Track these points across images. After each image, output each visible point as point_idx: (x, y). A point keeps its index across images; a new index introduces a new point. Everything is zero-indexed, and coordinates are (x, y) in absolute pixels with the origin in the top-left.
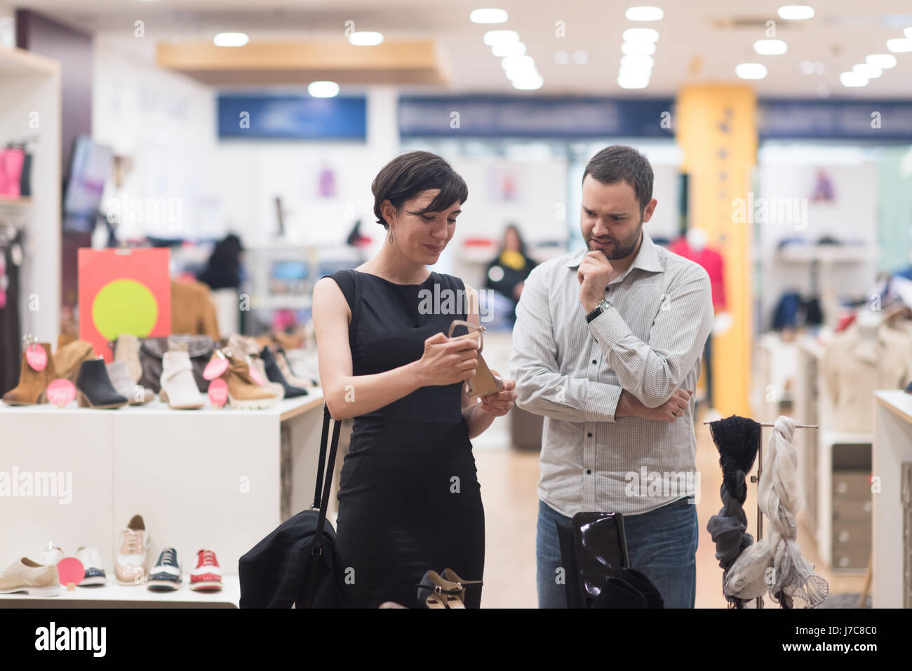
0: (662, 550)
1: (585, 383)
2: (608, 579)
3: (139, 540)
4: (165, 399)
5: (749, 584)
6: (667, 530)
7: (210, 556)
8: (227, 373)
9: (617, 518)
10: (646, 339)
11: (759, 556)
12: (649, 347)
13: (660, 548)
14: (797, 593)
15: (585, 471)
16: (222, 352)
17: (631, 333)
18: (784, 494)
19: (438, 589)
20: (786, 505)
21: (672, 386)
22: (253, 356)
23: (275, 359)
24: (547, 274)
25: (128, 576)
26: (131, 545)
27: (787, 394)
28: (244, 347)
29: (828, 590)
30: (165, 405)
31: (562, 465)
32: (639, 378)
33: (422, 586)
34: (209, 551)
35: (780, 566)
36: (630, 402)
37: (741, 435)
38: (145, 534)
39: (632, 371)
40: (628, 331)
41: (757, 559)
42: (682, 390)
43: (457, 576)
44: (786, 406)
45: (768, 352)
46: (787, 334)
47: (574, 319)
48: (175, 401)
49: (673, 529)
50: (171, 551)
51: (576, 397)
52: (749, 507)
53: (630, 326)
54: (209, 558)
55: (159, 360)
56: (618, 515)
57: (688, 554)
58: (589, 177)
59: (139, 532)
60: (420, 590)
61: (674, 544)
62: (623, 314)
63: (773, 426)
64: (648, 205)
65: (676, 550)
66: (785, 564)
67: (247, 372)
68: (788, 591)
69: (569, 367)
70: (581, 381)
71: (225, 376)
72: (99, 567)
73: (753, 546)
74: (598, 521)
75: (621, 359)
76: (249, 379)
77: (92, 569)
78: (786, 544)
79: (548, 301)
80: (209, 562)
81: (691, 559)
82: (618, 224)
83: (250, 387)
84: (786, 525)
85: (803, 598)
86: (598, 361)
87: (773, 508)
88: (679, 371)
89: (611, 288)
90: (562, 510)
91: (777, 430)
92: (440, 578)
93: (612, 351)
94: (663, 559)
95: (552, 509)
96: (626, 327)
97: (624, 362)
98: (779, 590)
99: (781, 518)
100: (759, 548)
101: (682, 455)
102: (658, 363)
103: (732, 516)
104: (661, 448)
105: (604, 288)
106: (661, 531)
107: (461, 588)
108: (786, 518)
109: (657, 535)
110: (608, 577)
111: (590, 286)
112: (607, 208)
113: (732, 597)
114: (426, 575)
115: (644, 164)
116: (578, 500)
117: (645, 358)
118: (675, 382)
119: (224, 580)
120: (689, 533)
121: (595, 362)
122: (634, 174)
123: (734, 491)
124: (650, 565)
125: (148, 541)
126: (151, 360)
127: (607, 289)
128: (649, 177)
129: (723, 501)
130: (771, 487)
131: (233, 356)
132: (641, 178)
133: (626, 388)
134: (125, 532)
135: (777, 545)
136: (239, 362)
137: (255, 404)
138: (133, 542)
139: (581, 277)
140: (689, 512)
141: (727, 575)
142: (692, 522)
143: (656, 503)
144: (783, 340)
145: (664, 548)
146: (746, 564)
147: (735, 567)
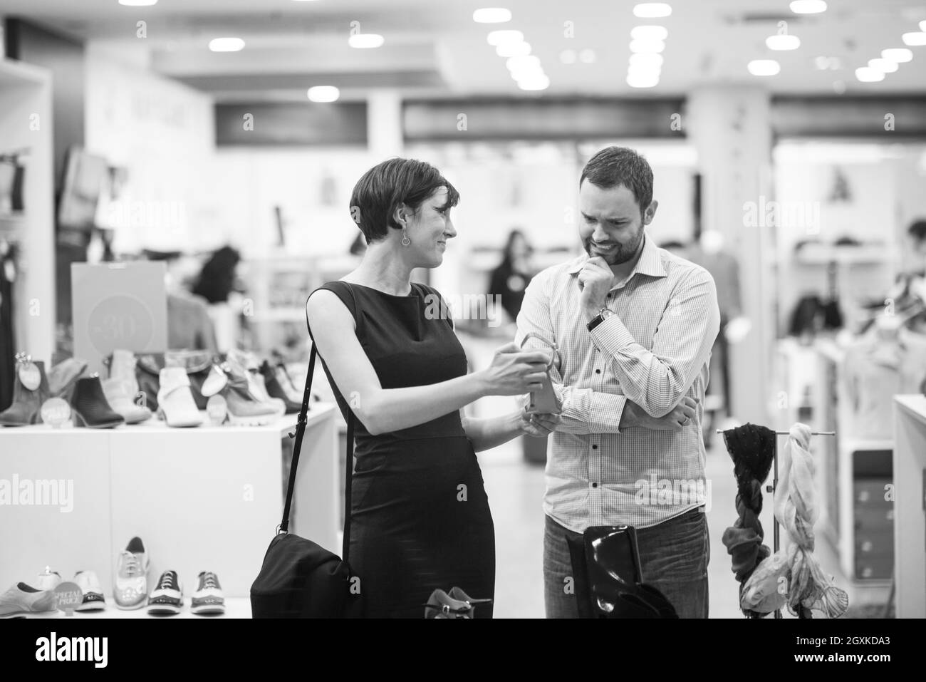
0: (672, 564)
1: (588, 393)
2: (621, 595)
3: (139, 563)
4: (163, 418)
5: (767, 597)
6: (676, 544)
7: (211, 578)
8: (226, 388)
9: (629, 532)
10: (649, 346)
11: (776, 568)
12: (652, 354)
13: (670, 561)
14: (816, 605)
15: (591, 484)
16: (220, 367)
17: (634, 341)
18: (800, 503)
19: (446, 608)
20: (803, 514)
21: (676, 394)
22: (252, 371)
23: (275, 374)
24: (548, 282)
25: (128, 600)
26: (131, 568)
27: (806, 401)
28: (243, 362)
29: (847, 601)
30: (163, 423)
31: (567, 479)
32: (643, 387)
33: (430, 606)
34: (211, 573)
35: (798, 578)
36: (634, 411)
37: (755, 443)
38: (144, 557)
39: (635, 379)
40: (632, 339)
41: (774, 572)
42: (689, 398)
43: (465, 594)
44: (805, 413)
45: (786, 358)
46: (805, 338)
47: (576, 328)
48: (172, 419)
49: (682, 542)
50: (171, 573)
51: (579, 409)
52: (765, 518)
53: (633, 333)
54: (210, 580)
55: (156, 377)
56: (631, 528)
57: (699, 567)
58: (586, 180)
59: (138, 555)
60: (427, 609)
61: (684, 557)
62: (624, 321)
63: (788, 433)
64: (649, 207)
65: (687, 564)
66: (803, 575)
67: (247, 388)
68: (807, 603)
69: (572, 377)
70: (584, 392)
71: (224, 392)
72: (97, 591)
73: (769, 558)
74: (610, 535)
75: (623, 368)
76: (249, 395)
77: (90, 593)
78: (804, 556)
79: (549, 310)
80: (211, 585)
81: (704, 574)
82: (618, 228)
83: (250, 403)
84: (804, 536)
85: (822, 610)
86: (602, 371)
87: (790, 519)
88: (684, 379)
89: (613, 295)
90: (568, 525)
91: (792, 437)
92: (448, 597)
93: (615, 360)
94: (673, 573)
95: (557, 523)
96: (630, 335)
97: (626, 371)
98: (797, 602)
99: (798, 529)
100: (776, 560)
101: (690, 464)
102: (661, 371)
103: (748, 527)
104: (668, 458)
105: (605, 295)
106: (670, 544)
107: (470, 607)
108: (804, 528)
109: (665, 549)
110: (621, 593)
111: (590, 293)
112: (605, 213)
113: (749, 611)
114: (433, 595)
115: (643, 165)
116: (585, 514)
117: (648, 366)
118: (680, 391)
119: (226, 603)
120: (699, 545)
121: (598, 371)
122: (632, 176)
123: (749, 502)
124: (660, 580)
125: (148, 563)
126: (148, 376)
127: (609, 296)
128: (648, 178)
129: (739, 512)
130: (787, 496)
131: (232, 370)
132: (639, 180)
133: (631, 398)
134: (123, 555)
135: (795, 557)
136: (238, 377)
137: (255, 420)
138: (133, 565)
139: (582, 285)
140: (699, 524)
141: (744, 589)
142: (702, 535)
143: (664, 516)
144: (801, 345)
145: (675, 561)
146: (763, 577)
147: (752, 579)
